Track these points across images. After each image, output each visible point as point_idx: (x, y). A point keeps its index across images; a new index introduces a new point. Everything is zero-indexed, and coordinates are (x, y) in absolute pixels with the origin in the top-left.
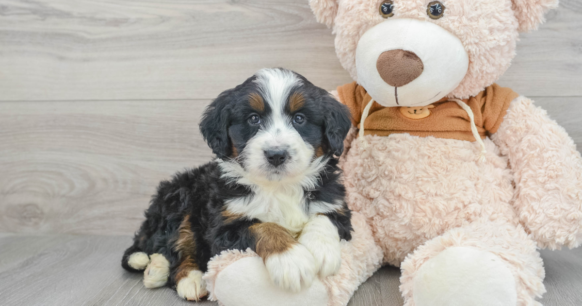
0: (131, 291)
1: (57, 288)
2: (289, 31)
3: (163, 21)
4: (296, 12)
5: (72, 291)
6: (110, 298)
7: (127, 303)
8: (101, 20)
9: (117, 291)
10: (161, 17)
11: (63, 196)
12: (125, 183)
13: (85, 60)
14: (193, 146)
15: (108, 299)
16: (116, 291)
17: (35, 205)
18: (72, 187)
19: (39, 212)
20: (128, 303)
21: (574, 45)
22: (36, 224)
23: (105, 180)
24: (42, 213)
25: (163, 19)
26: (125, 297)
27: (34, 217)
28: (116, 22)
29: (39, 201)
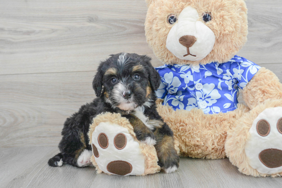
2: (119, 35)
3: (54, 32)
4: (123, 26)
8: (20, 32)
10: (53, 30)
12: (34, 118)
13: (11, 53)
14: (70, 96)
15: (29, 173)
16: (33, 170)
18: (5, 121)
20: (41, 174)
23: (23, 117)
25: (53, 31)
26: (39, 171)
28: (28, 33)
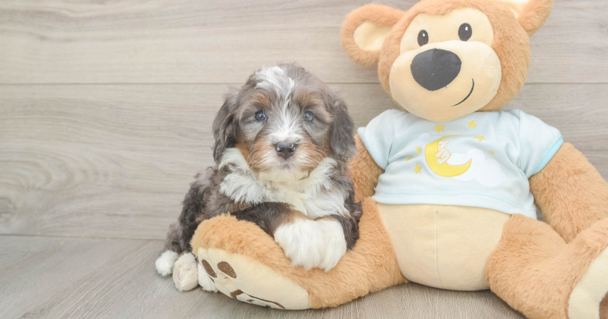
0: (86, 295)
1: (6, 291)
5: (21, 294)
6: (61, 302)
7: (79, 308)
9: (72, 295)
11: (39, 189)
12: (106, 175)
13: (67, 40)
15: (59, 303)
16: (70, 294)
17: (8, 200)
18: (49, 179)
19: (11, 206)
20: (81, 308)
21: (601, 26)
22: (7, 220)
23: (84, 172)
24: (15, 208)
26: (79, 301)
27: (5, 213)
29: (12, 194)
